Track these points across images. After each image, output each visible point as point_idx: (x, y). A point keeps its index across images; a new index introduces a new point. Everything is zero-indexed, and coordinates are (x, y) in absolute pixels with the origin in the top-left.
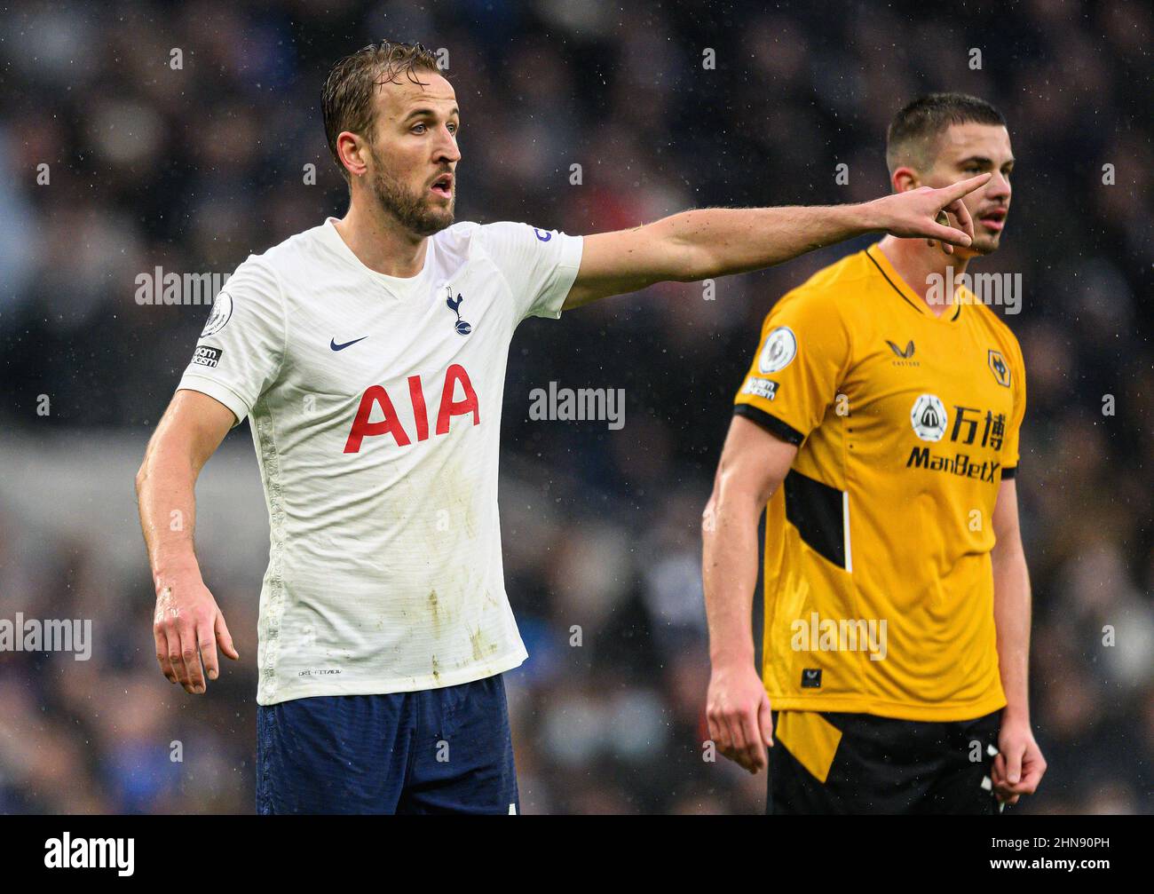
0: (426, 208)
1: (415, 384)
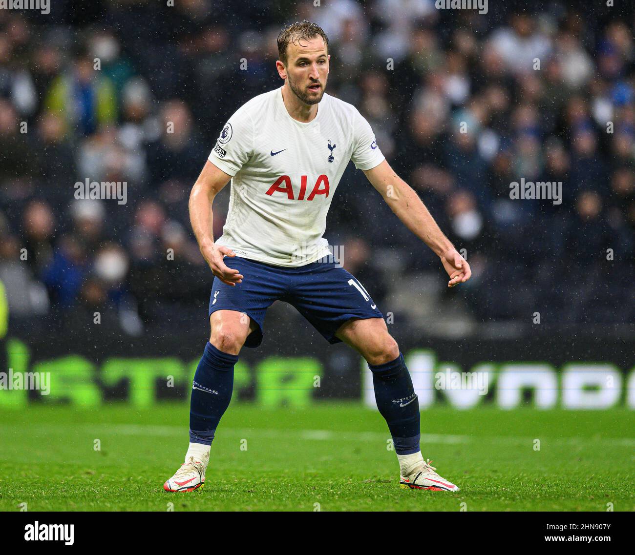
0: (307, 97)
1: (304, 179)
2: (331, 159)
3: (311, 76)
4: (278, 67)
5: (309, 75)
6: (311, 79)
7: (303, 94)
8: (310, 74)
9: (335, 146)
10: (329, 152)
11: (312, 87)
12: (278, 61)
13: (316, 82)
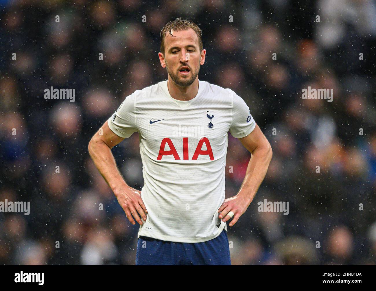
2: (210, 125)
3: (180, 60)
4: (160, 58)
5: (179, 60)
6: (181, 62)
7: (175, 77)
8: (180, 58)
9: (213, 116)
10: (209, 121)
11: (182, 70)
12: (160, 53)
13: (185, 66)
